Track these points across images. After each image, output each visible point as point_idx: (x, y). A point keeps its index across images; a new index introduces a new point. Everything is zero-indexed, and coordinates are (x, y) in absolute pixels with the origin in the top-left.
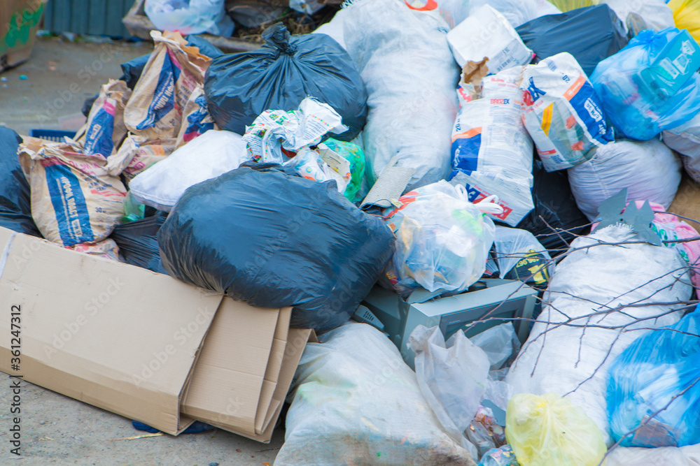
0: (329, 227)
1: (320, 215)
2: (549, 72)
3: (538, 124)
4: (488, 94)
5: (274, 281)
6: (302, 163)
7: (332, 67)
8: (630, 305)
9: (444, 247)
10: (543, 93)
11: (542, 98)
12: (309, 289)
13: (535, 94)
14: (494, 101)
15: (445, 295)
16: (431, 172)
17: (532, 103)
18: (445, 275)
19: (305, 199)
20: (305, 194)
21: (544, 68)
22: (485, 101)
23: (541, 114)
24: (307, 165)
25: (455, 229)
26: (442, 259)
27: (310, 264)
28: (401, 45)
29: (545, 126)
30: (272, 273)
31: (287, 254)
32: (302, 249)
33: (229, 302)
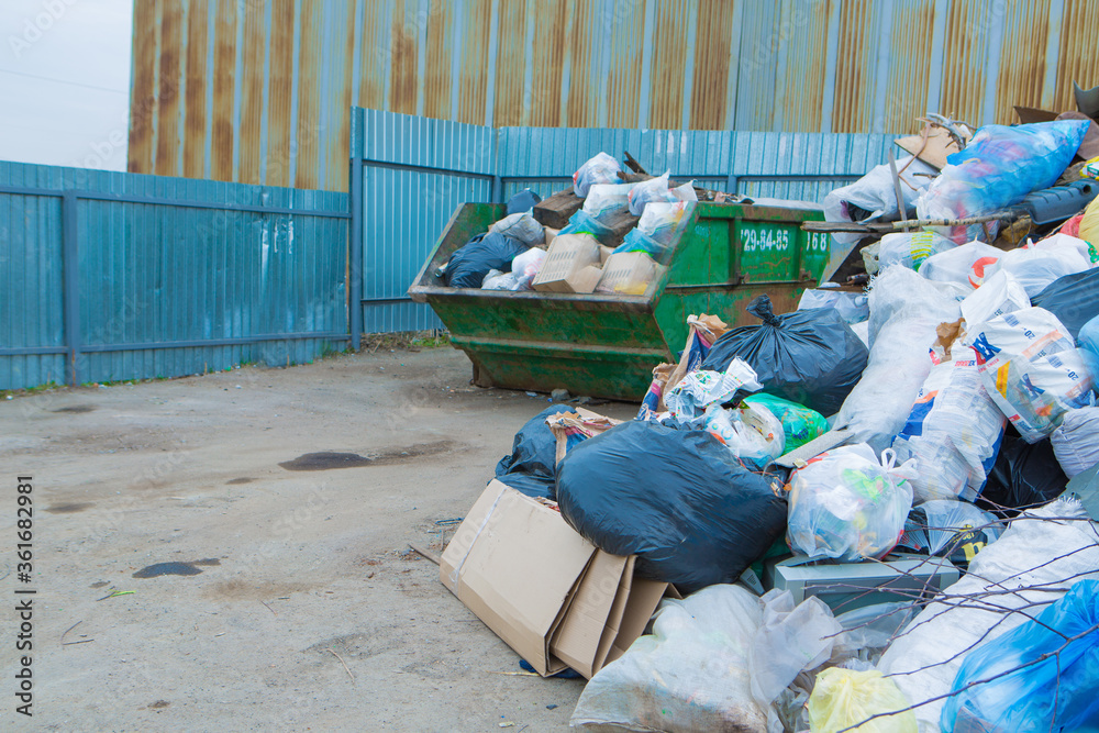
0: (681, 476)
1: (671, 463)
2: (1007, 327)
3: (993, 385)
4: (955, 357)
5: (618, 527)
6: (709, 419)
7: (814, 336)
8: (1031, 588)
9: (823, 506)
10: (998, 351)
11: (997, 356)
12: (653, 538)
13: (987, 352)
14: (959, 363)
15: (825, 561)
16: (877, 438)
17: (984, 362)
18: (826, 538)
19: (657, 446)
20: (659, 442)
21: (1000, 322)
22: (951, 364)
23: (995, 374)
24: (714, 421)
25: (839, 489)
26: (820, 521)
27: (655, 513)
28: (904, 315)
29: (1000, 387)
30: (616, 519)
31: (633, 501)
32: (648, 497)
33: (602, 553)
